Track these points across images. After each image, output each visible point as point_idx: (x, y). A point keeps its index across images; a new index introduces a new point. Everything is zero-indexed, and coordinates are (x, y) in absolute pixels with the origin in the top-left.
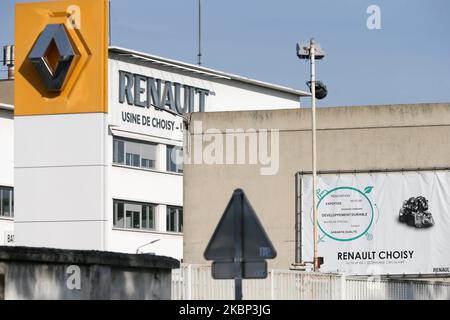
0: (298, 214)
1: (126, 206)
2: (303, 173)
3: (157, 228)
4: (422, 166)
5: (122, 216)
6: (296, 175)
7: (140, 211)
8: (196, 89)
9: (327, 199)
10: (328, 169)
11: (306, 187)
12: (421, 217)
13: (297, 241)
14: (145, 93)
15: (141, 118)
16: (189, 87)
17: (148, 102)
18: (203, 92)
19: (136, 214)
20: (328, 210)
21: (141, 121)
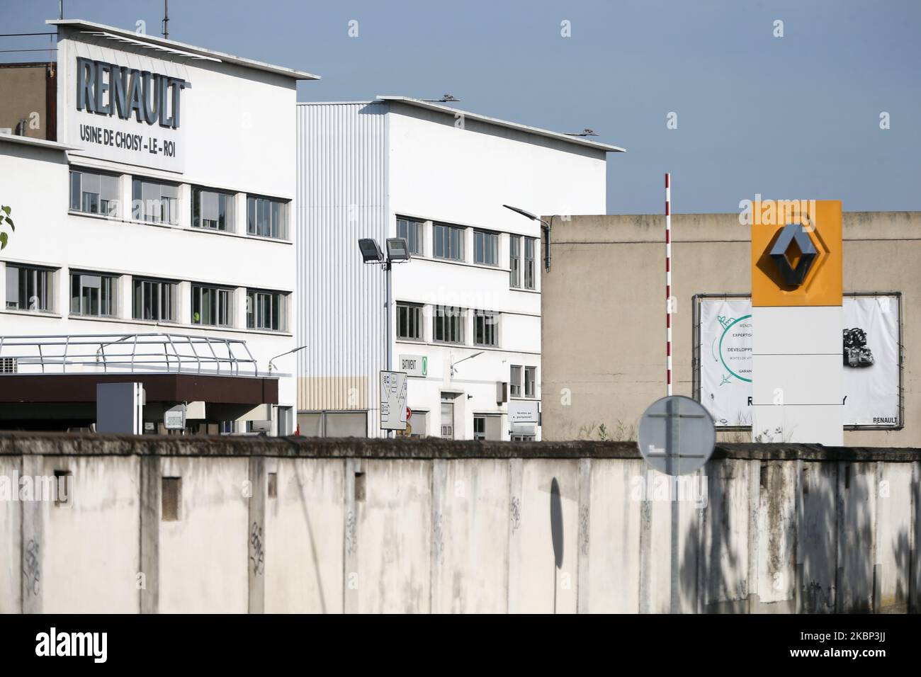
0: (696, 348)
1: (82, 277)
2: (702, 296)
3: (120, 315)
4: (859, 291)
5: (78, 295)
6: (694, 298)
7: (99, 287)
8: (169, 79)
9: (735, 329)
10: (735, 292)
11: (707, 313)
12: (858, 354)
13: (693, 382)
14: (107, 92)
15: (102, 133)
16: (162, 77)
17: (110, 106)
18: (178, 84)
19: (94, 291)
20: (736, 342)
21: (102, 139)
